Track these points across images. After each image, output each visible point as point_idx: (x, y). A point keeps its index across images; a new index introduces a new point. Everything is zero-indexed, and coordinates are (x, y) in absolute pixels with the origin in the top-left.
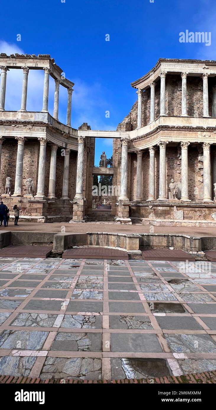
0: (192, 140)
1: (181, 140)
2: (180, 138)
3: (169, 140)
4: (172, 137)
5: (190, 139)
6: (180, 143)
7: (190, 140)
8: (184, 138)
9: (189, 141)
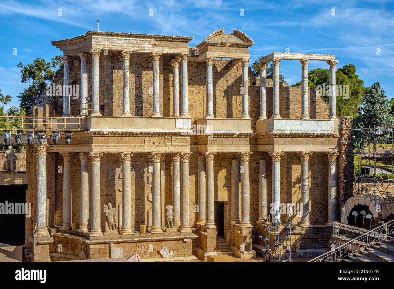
0: (135, 150)
1: (121, 150)
2: (119, 148)
3: (104, 150)
4: (108, 146)
5: (134, 148)
6: (119, 154)
7: (133, 150)
8: (125, 146)
9: (131, 150)
